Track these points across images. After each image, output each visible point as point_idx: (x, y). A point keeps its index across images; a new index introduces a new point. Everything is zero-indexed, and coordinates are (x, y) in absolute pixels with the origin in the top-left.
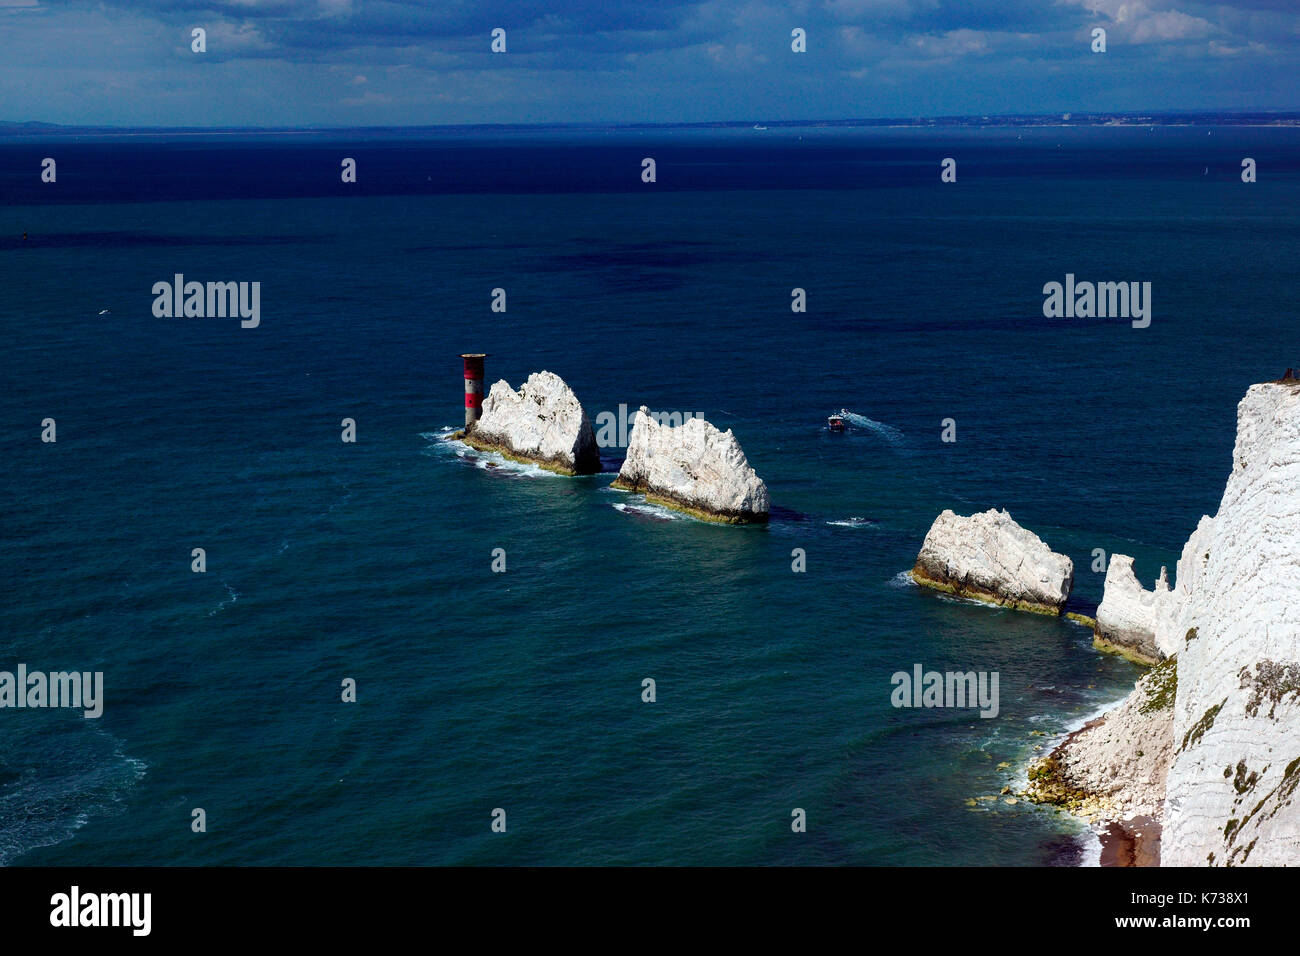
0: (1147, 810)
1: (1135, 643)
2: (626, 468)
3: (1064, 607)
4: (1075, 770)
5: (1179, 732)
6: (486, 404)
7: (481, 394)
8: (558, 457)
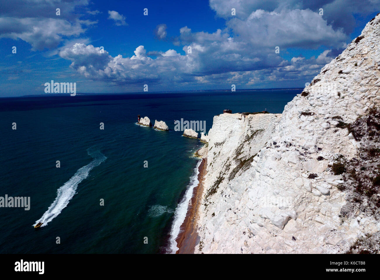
0: (206, 157)
1: (204, 141)
2: (154, 126)
3: (197, 138)
4: (199, 153)
5: (209, 149)
6: (140, 120)
8: (148, 125)
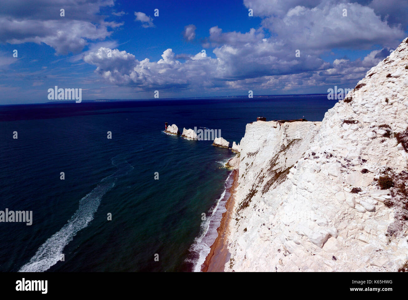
0: (237, 168)
1: (236, 151)
2: (183, 134)
3: (229, 147)
4: (230, 164)
5: (241, 160)
6: (168, 128)
7: (167, 127)
8: (175, 133)
